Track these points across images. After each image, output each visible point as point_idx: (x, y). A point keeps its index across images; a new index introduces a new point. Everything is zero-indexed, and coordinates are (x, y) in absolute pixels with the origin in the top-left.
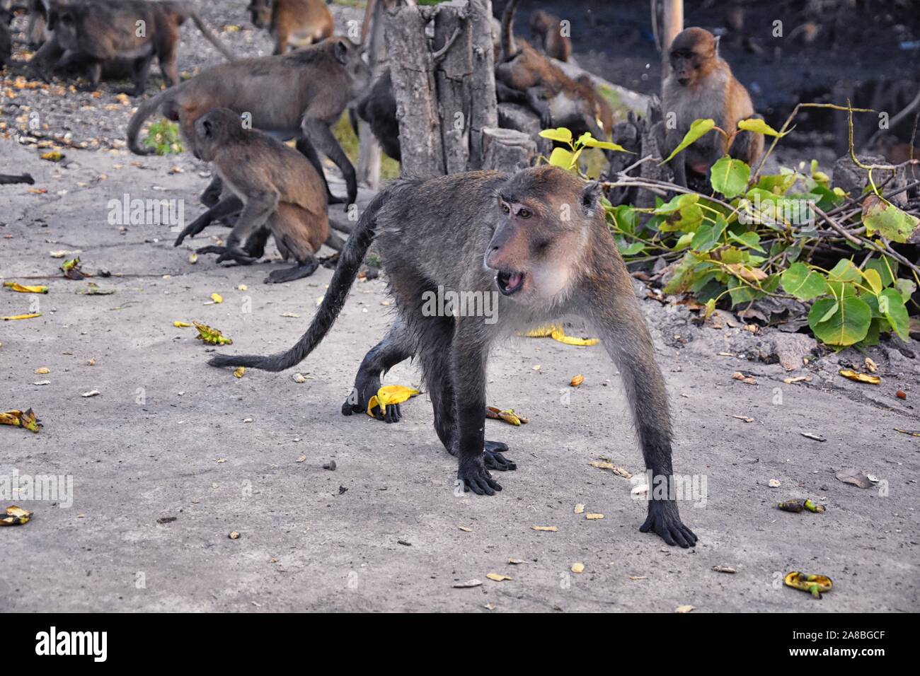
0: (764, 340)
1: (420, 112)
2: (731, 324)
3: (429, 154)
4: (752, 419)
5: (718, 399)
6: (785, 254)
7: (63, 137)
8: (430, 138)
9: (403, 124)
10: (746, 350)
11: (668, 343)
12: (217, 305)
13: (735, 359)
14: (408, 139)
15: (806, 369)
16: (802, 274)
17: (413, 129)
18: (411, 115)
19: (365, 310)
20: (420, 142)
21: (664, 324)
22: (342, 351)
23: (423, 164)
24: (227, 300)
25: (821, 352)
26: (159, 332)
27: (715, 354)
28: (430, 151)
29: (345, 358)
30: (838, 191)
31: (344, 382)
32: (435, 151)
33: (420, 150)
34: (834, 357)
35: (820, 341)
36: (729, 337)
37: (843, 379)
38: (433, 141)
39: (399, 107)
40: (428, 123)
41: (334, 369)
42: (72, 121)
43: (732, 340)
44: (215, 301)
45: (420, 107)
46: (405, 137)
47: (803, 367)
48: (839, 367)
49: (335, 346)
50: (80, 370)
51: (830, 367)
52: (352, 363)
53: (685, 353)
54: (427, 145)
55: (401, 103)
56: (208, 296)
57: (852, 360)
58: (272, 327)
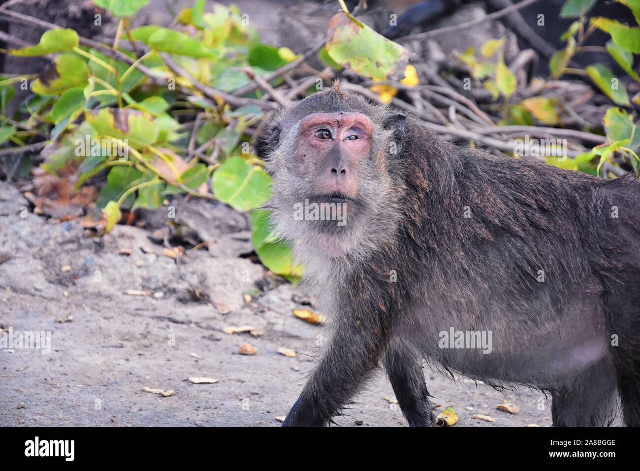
0: (190, 269)
2: (146, 249)
4: (171, 392)
5: (123, 362)
6: (218, 140)
10: (165, 286)
11: (52, 279)
13: (149, 299)
15: (247, 311)
16: (242, 172)
21: (46, 251)
25: (268, 284)
27: (120, 294)
30: (286, 54)
34: (286, 291)
35: (266, 269)
36: (140, 267)
37: (299, 322)
43: (145, 273)
47: (243, 307)
48: (292, 305)
51: (280, 306)
53: (77, 293)
57: (310, 294)
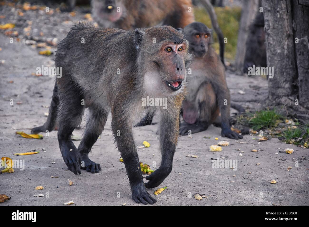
1: (280, 27)
3: (285, 54)
7: (52, 41)
8: (286, 43)
9: (269, 34)
12: (146, 149)
14: (271, 44)
17: (275, 38)
18: (274, 28)
19: (241, 154)
20: (279, 46)
22: (226, 180)
23: (281, 60)
24: (153, 146)
26: (110, 165)
28: (286, 52)
29: (228, 185)
31: (228, 201)
32: (289, 52)
33: (279, 51)
38: (288, 45)
39: (266, 23)
40: (285, 34)
41: (221, 192)
42: (57, 31)
44: (146, 146)
45: (280, 23)
46: (269, 43)
49: (221, 177)
50: (62, 188)
52: (232, 189)
54: (284, 48)
55: (268, 20)
56: (141, 143)
58: (181, 164)
